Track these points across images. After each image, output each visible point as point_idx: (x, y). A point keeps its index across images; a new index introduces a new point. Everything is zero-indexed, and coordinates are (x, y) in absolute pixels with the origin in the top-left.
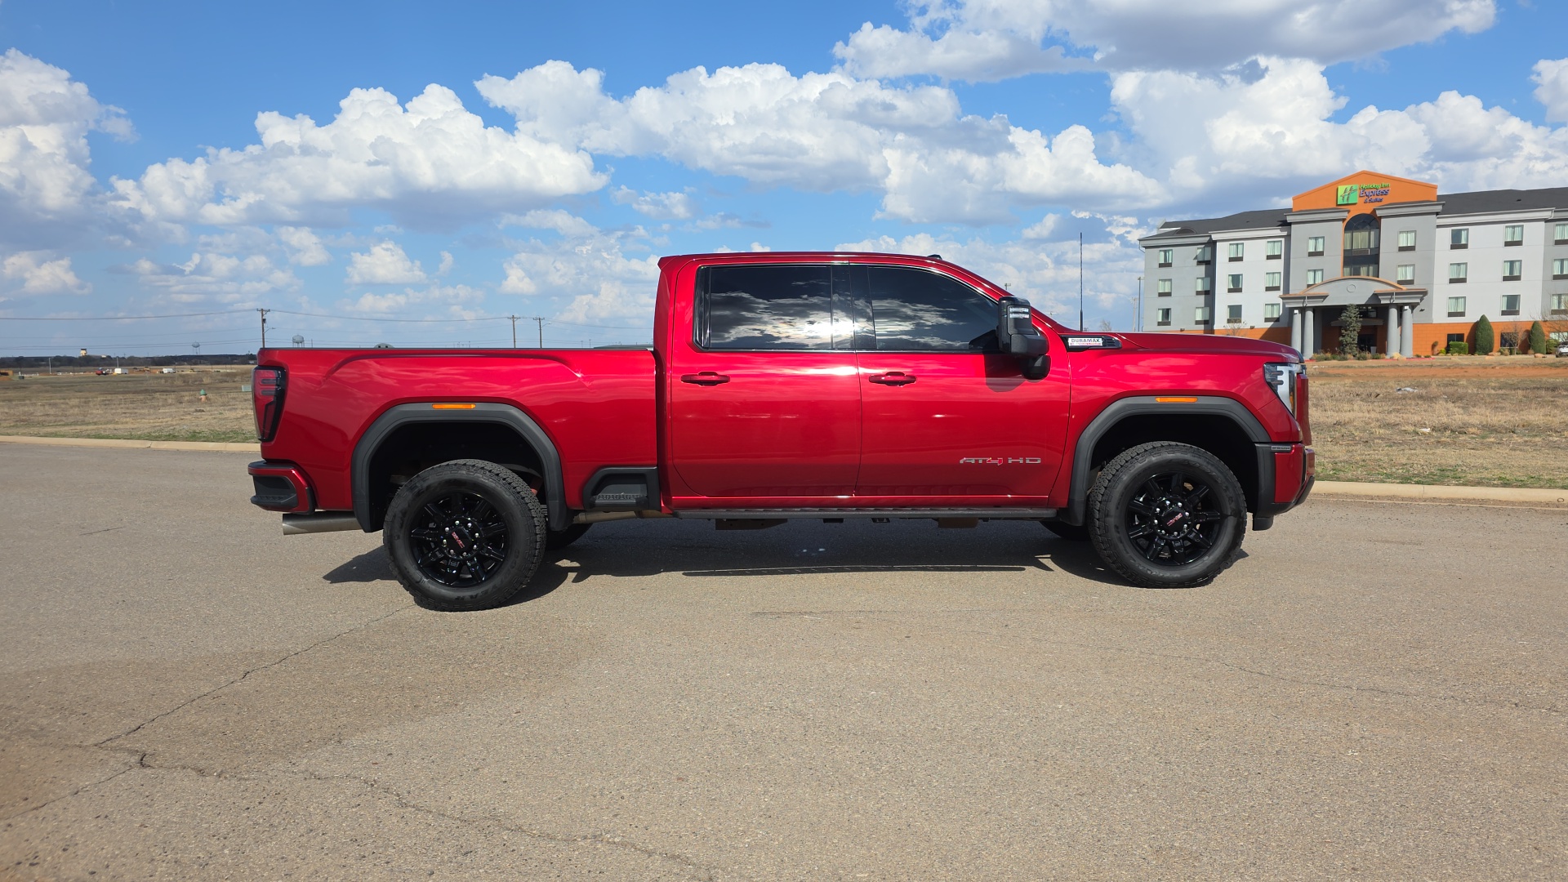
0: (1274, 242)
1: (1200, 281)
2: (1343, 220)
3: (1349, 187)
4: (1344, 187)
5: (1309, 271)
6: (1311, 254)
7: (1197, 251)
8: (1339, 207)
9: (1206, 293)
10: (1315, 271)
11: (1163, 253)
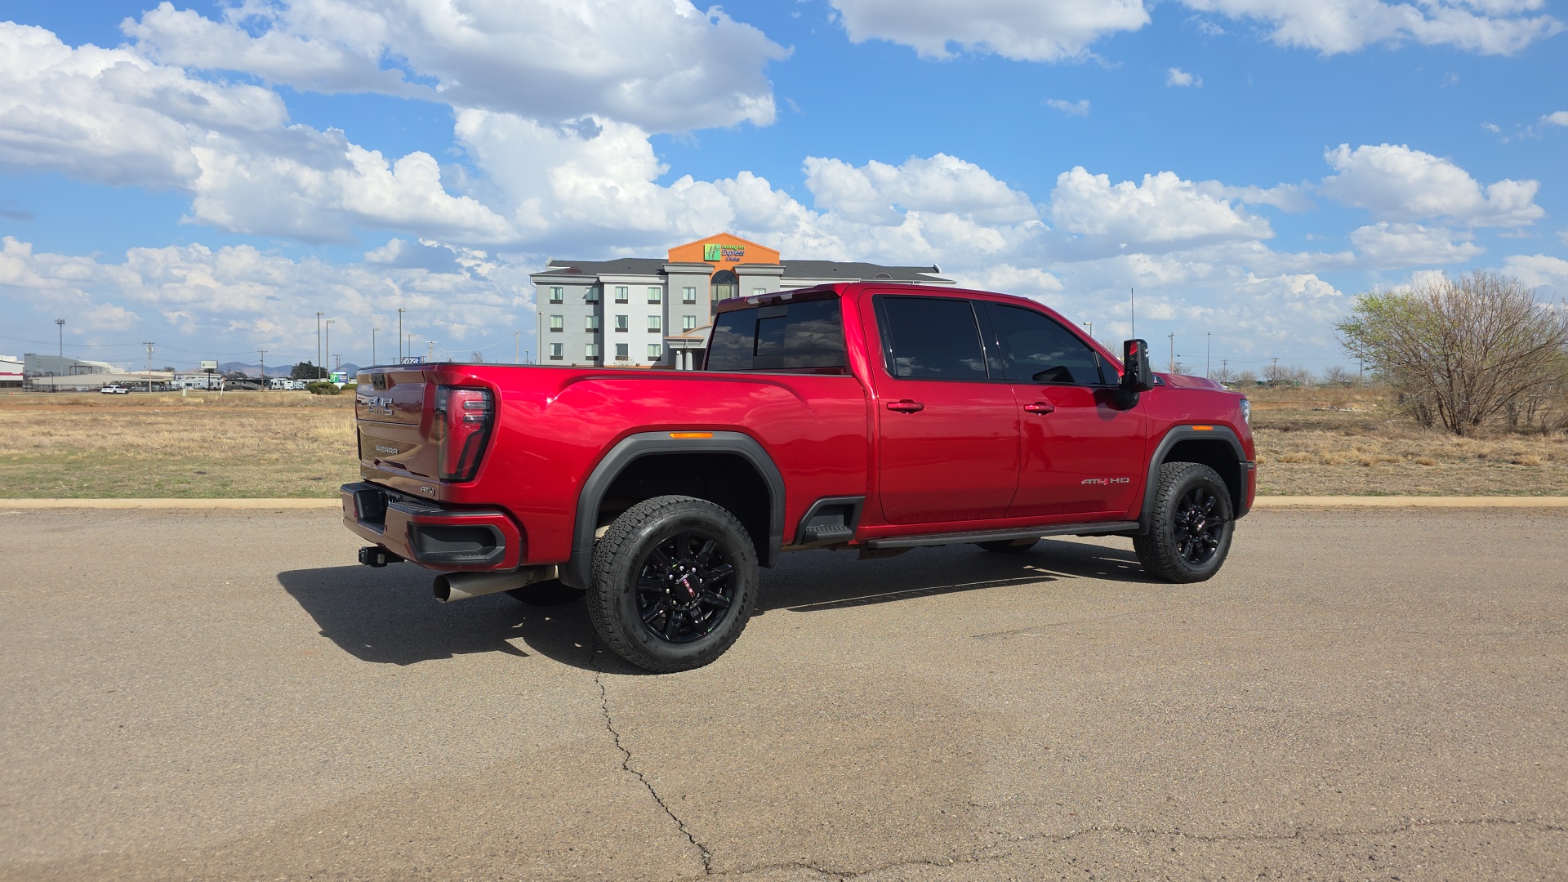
0: (654, 288)
1: (589, 319)
2: (710, 274)
3: (713, 246)
4: (710, 245)
5: (684, 316)
6: (685, 302)
7: (586, 290)
8: (706, 263)
9: (595, 331)
10: (689, 317)
11: (553, 290)
